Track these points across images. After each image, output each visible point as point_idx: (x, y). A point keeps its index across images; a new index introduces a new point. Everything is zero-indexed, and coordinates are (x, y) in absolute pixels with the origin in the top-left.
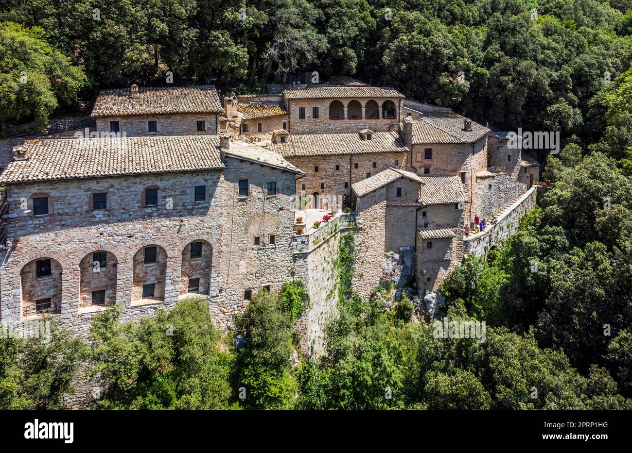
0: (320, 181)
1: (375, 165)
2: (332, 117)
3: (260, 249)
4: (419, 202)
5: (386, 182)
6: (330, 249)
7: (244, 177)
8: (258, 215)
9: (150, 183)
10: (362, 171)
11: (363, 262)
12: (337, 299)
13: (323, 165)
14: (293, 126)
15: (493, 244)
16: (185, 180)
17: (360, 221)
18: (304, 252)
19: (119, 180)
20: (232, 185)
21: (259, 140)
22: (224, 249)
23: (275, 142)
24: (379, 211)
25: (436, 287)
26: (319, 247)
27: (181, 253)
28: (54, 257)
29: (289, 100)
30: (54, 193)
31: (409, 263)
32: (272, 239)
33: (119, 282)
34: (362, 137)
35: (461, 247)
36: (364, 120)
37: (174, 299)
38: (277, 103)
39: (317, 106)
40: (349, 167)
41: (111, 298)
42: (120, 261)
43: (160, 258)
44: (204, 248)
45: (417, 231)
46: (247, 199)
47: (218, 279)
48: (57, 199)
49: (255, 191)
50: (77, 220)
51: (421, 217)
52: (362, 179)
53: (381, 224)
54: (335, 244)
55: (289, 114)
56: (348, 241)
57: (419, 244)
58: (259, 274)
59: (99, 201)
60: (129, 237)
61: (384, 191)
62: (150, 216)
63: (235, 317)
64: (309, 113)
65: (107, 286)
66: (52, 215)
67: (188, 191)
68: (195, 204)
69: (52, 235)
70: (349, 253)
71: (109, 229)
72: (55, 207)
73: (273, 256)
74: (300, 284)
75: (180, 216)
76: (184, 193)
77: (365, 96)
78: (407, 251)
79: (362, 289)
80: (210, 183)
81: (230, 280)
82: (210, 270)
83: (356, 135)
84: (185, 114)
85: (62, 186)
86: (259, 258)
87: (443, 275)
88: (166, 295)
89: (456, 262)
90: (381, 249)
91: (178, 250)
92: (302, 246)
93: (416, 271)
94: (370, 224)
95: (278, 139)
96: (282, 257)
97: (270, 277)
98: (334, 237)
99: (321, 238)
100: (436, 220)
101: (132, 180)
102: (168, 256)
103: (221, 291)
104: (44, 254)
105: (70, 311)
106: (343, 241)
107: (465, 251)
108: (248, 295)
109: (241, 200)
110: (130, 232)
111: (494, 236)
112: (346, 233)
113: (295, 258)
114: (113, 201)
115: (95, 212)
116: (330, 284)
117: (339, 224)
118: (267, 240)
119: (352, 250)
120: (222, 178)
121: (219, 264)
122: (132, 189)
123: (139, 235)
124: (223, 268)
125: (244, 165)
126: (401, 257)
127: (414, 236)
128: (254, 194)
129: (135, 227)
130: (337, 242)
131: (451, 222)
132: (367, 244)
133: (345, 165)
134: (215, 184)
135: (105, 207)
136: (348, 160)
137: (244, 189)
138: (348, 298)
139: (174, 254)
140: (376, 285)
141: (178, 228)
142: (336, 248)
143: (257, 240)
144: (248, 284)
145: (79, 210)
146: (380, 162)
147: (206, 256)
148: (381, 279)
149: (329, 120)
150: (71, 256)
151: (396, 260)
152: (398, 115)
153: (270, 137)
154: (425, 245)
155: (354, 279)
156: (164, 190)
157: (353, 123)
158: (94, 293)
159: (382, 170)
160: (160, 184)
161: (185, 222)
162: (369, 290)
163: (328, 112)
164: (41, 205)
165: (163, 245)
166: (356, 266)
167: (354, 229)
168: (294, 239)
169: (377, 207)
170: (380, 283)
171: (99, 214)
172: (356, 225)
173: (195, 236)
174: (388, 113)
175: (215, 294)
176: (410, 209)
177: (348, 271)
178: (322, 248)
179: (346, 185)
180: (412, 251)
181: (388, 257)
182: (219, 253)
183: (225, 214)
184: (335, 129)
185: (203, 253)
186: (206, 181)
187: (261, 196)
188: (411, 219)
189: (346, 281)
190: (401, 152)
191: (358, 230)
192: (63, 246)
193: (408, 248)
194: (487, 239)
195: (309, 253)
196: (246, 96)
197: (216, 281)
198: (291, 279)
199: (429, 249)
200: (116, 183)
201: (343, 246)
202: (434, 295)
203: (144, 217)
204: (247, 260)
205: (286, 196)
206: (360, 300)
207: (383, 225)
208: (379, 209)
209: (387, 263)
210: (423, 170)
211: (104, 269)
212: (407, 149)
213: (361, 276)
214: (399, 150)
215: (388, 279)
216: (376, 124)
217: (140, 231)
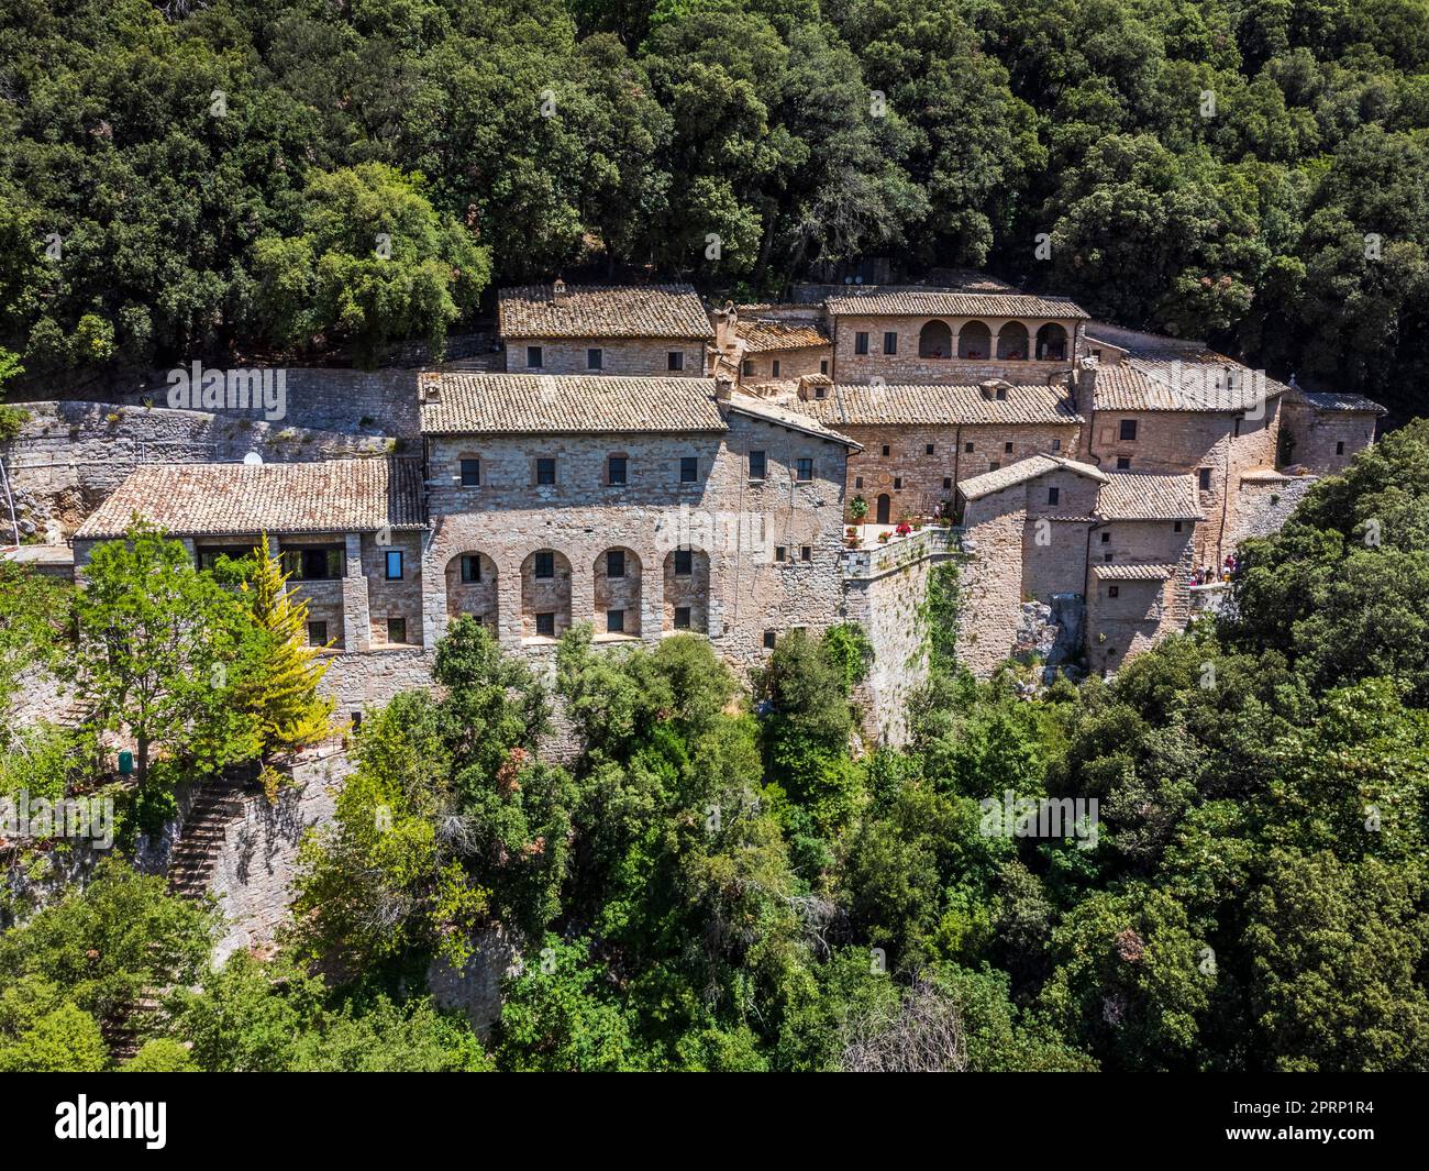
0: (893, 473)
1: (1009, 447)
3: (785, 568)
4: (1095, 516)
5: (1026, 477)
6: (911, 585)
7: (758, 447)
8: (782, 511)
9: (615, 448)
10: (981, 457)
11: (976, 615)
13: (900, 444)
14: (842, 368)
16: (667, 446)
17: (971, 543)
18: (863, 577)
19: (572, 441)
20: (738, 459)
21: (774, 393)
23: (804, 397)
24: (1009, 526)
25: (1125, 666)
26: (889, 575)
27: (661, 564)
28: (487, 551)
30: (487, 455)
31: (1071, 622)
32: (806, 553)
33: (574, 601)
34: (986, 394)
35: (1184, 601)
36: (993, 360)
37: (656, 636)
38: (811, 323)
39: (894, 331)
40: (954, 450)
41: (563, 626)
42: (575, 568)
43: (630, 570)
44: (695, 560)
45: (1088, 567)
46: (762, 483)
47: (721, 610)
48: (492, 463)
49: (776, 470)
50: (515, 498)
51: (1098, 542)
52: (982, 472)
53: (1015, 552)
54: (920, 578)
55: (835, 344)
56: (946, 577)
57: (1093, 590)
58: (787, 608)
59: (546, 471)
60: (587, 531)
61: (1022, 491)
62: (616, 500)
63: (751, 672)
64: (875, 344)
65: (557, 607)
66: (485, 487)
67: (671, 464)
68: (681, 487)
69: (484, 517)
70: (949, 598)
71: (558, 516)
72: (489, 476)
73: (808, 581)
74: (856, 630)
75: (659, 504)
76: (664, 467)
77: (999, 313)
78: (1067, 602)
79: (976, 661)
80: (704, 453)
81: (739, 614)
82: (707, 596)
83: (977, 390)
85: (497, 444)
86: (785, 582)
87: (1142, 645)
88: (644, 629)
89: (1171, 627)
90: (1014, 595)
91: (658, 559)
92: (858, 567)
93: (1085, 637)
94: (992, 549)
95: (811, 393)
96: (823, 584)
97: (806, 615)
98: (917, 566)
99: (893, 561)
100: (1129, 549)
101: (590, 441)
102: (644, 567)
103: (726, 629)
104: (472, 546)
106: (937, 576)
107: (1193, 609)
108: (769, 639)
109: (753, 485)
110: (588, 524)
112: (942, 563)
113: (846, 587)
114: (563, 472)
115: (540, 489)
116: (913, 644)
117: (928, 546)
118: (797, 554)
119: (954, 592)
120: (723, 447)
121: (720, 586)
122: (591, 455)
123: (600, 530)
124: (728, 593)
125: (759, 428)
126: (1054, 612)
127: (1083, 576)
128: (775, 476)
129: (595, 515)
130: (924, 576)
131: (1163, 553)
132: (983, 584)
133: (946, 446)
134: (712, 455)
135: (553, 482)
136: (953, 436)
137: (758, 468)
138: (949, 676)
139: (652, 564)
140: (1005, 657)
141: (656, 522)
142: (923, 586)
143: (780, 553)
144: (768, 622)
145: (518, 482)
146: (1019, 442)
147: (698, 573)
148: (1015, 647)
149: (918, 360)
150: (509, 553)
151: (1045, 617)
152: (1070, 354)
153: (795, 389)
154: (1105, 590)
155: (958, 643)
156: (636, 460)
157: (970, 366)
158: (538, 617)
159: (1022, 458)
160: (631, 451)
161: (667, 515)
162: (990, 664)
163: (916, 342)
164: (471, 471)
165: (636, 548)
166: (965, 624)
167: (959, 557)
168: (844, 556)
169: (1005, 519)
170: (1013, 653)
171: (545, 492)
172: (962, 549)
174: (1050, 348)
175: (716, 633)
176: (1075, 527)
177: (946, 628)
178: (894, 577)
179: (947, 483)
180: (1077, 602)
181: (1027, 610)
182: (720, 568)
183: (728, 506)
184: (931, 378)
185: (694, 568)
186: (698, 449)
187: (786, 479)
188: (1078, 546)
189: (944, 645)
190: (1068, 425)
191: (965, 558)
192: (499, 538)
193: (1070, 596)
195: (871, 581)
196: (752, 307)
197: (718, 613)
198: (841, 620)
199: (1114, 600)
200: (567, 443)
201: (935, 584)
203: (606, 502)
204: (765, 584)
205: (829, 484)
206: (973, 680)
207: (1018, 552)
208: (1010, 525)
209: (1026, 620)
210: (1114, 460)
211: (551, 580)
212: (1081, 419)
213: (974, 638)
214: (1065, 420)
215: (1029, 647)
216: (1020, 370)
217: (601, 524)
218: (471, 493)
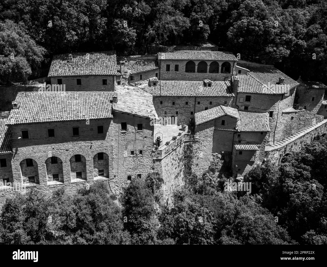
0: (176, 110)
1: (211, 103)
2: (187, 71)
3: (134, 157)
4: (236, 129)
5: (214, 118)
6: (177, 153)
7: (124, 121)
8: (132, 140)
9: (74, 125)
10: (202, 106)
11: (198, 158)
12: (182, 176)
13: (178, 101)
14: (162, 75)
15: (287, 152)
17: (197, 137)
18: (159, 158)
20: (117, 125)
21: (141, 84)
22: (115, 157)
23: (150, 85)
25: (244, 174)
26: (169, 154)
27: (92, 159)
28: (33, 158)
29: (161, 60)
30: (30, 129)
31: (227, 160)
32: (141, 152)
33: (64, 172)
34: (205, 85)
35: (263, 154)
37: (92, 180)
38: (153, 60)
39: (178, 64)
40: (194, 103)
41: (61, 178)
42: (63, 162)
43: (82, 160)
44: (104, 156)
45: (233, 144)
46: (126, 132)
47: (113, 171)
48: (32, 131)
49: (130, 128)
50: (41, 141)
51: (237, 137)
52: (202, 110)
53: (211, 139)
54: (180, 150)
55: (160, 68)
56: (189, 147)
57: (234, 153)
58: (135, 169)
59: (51, 133)
60: (66, 150)
61: (213, 122)
62: (76, 140)
63: (123, 188)
64: (172, 68)
65: (59, 172)
66: (31, 139)
67: (94, 129)
68: (98, 135)
69: (31, 148)
70: (190, 153)
71: (57, 146)
72: (31, 135)
73: (142, 160)
74: (157, 174)
75: (91, 141)
76: (92, 130)
77: (210, 59)
78: (226, 154)
79: (198, 171)
80: (105, 124)
81: (119, 171)
82: (108, 166)
83: (202, 82)
84: (95, 76)
85: (34, 126)
86: (134, 161)
87: (249, 168)
88: (88, 178)
89: (258, 162)
90: (210, 152)
91: (91, 157)
92: (158, 155)
94: (203, 139)
95: (152, 84)
96: (147, 161)
97: (140, 170)
98: (180, 147)
99: (171, 149)
100: (247, 139)
101: (66, 123)
102: (87, 160)
103: (115, 176)
104: (28, 157)
105: (43, 183)
106: (186, 147)
107: (265, 156)
108: (129, 178)
109: (123, 133)
110: (67, 148)
111: (288, 148)
112: (188, 143)
113: (154, 161)
114: (57, 133)
115: (50, 138)
117: (183, 139)
118: (138, 152)
119: (191, 152)
120: (112, 122)
121: (113, 164)
122: (66, 127)
123: (71, 150)
124: (115, 165)
126: (222, 156)
127: (231, 146)
128: (130, 130)
129: (69, 145)
130: (182, 148)
131: (257, 141)
132: (200, 149)
133: (191, 103)
134: (108, 125)
135: (54, 136)
136: (194, 100)
137: (124, 127)
138: (190, 176)
139: (89, 159)
140: (206, 170)
141: (90, 146)
142: (181, 152)
143: (132, 153)
144: (129, 173)
145: (42, 137)
146: (214, 101)
147: (105, 160)
148: (210, 167)
149: (185, 73)
150: (41, 158)
151: (219, 158)
153: (147, 82)
154: (238, 152)
155: (192, 166)
156: (82, 128)
157: (201, 75)
158: (53, 175)
159: (215, 106)
160: (80, 125)
161: (94, 144)
162: (202, 172)
163: (185, 67)
165: (83, 155)
166: (195, 161)
167: (193, 141)
168: (153, 152)
169: (208, 130)
170: (209, 168)
172: (194, 139)
173: (99, 150)
175: (112, 178)
176: (230, 132)
177: (189, 162)
178: (171, 154)
179: (192, 113)
180: (229, 154)
181: (214, 156)
182: (112, 159)
183: (114, 140)
184: (189, 78)
185: (104, 158)
186: (103, 123)
187: (134, 130)
188: (230, 138)
189: (188, 167)
190: (229, 97)
191: (195, 142)
192: (37, 154)
193: (227, 152)
194: (283, 150)
195: (162, 159)
196: (135, 57)
198: (152, 171)
199: (240, 155)
200: (58, 124)
201: (186, 150)
202: (242, 178)
203: (73, 141)
204: (127, 162)
205: (148, 131)
206: (197, 177)
207: (212, 139)
208: (210, 131)
209: (213, 159)
210: (243, 107)
211: (56, 165)
212: (234, 95)
213: (197, 165)
214: (228, 95)
215: (214, 167)
216: (216, 76)
217: (71, 148)
218: (26, 141)
